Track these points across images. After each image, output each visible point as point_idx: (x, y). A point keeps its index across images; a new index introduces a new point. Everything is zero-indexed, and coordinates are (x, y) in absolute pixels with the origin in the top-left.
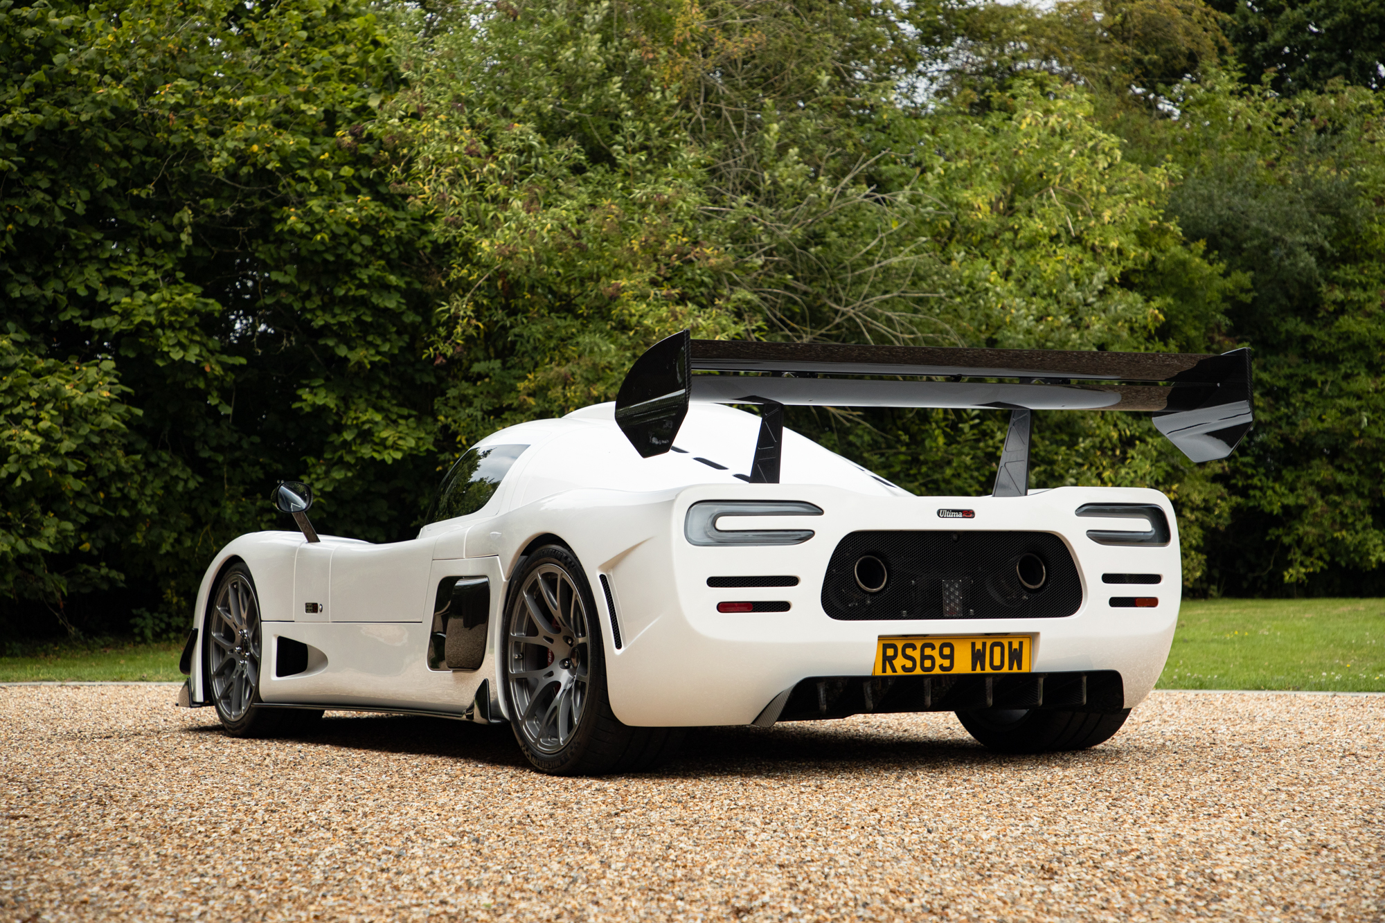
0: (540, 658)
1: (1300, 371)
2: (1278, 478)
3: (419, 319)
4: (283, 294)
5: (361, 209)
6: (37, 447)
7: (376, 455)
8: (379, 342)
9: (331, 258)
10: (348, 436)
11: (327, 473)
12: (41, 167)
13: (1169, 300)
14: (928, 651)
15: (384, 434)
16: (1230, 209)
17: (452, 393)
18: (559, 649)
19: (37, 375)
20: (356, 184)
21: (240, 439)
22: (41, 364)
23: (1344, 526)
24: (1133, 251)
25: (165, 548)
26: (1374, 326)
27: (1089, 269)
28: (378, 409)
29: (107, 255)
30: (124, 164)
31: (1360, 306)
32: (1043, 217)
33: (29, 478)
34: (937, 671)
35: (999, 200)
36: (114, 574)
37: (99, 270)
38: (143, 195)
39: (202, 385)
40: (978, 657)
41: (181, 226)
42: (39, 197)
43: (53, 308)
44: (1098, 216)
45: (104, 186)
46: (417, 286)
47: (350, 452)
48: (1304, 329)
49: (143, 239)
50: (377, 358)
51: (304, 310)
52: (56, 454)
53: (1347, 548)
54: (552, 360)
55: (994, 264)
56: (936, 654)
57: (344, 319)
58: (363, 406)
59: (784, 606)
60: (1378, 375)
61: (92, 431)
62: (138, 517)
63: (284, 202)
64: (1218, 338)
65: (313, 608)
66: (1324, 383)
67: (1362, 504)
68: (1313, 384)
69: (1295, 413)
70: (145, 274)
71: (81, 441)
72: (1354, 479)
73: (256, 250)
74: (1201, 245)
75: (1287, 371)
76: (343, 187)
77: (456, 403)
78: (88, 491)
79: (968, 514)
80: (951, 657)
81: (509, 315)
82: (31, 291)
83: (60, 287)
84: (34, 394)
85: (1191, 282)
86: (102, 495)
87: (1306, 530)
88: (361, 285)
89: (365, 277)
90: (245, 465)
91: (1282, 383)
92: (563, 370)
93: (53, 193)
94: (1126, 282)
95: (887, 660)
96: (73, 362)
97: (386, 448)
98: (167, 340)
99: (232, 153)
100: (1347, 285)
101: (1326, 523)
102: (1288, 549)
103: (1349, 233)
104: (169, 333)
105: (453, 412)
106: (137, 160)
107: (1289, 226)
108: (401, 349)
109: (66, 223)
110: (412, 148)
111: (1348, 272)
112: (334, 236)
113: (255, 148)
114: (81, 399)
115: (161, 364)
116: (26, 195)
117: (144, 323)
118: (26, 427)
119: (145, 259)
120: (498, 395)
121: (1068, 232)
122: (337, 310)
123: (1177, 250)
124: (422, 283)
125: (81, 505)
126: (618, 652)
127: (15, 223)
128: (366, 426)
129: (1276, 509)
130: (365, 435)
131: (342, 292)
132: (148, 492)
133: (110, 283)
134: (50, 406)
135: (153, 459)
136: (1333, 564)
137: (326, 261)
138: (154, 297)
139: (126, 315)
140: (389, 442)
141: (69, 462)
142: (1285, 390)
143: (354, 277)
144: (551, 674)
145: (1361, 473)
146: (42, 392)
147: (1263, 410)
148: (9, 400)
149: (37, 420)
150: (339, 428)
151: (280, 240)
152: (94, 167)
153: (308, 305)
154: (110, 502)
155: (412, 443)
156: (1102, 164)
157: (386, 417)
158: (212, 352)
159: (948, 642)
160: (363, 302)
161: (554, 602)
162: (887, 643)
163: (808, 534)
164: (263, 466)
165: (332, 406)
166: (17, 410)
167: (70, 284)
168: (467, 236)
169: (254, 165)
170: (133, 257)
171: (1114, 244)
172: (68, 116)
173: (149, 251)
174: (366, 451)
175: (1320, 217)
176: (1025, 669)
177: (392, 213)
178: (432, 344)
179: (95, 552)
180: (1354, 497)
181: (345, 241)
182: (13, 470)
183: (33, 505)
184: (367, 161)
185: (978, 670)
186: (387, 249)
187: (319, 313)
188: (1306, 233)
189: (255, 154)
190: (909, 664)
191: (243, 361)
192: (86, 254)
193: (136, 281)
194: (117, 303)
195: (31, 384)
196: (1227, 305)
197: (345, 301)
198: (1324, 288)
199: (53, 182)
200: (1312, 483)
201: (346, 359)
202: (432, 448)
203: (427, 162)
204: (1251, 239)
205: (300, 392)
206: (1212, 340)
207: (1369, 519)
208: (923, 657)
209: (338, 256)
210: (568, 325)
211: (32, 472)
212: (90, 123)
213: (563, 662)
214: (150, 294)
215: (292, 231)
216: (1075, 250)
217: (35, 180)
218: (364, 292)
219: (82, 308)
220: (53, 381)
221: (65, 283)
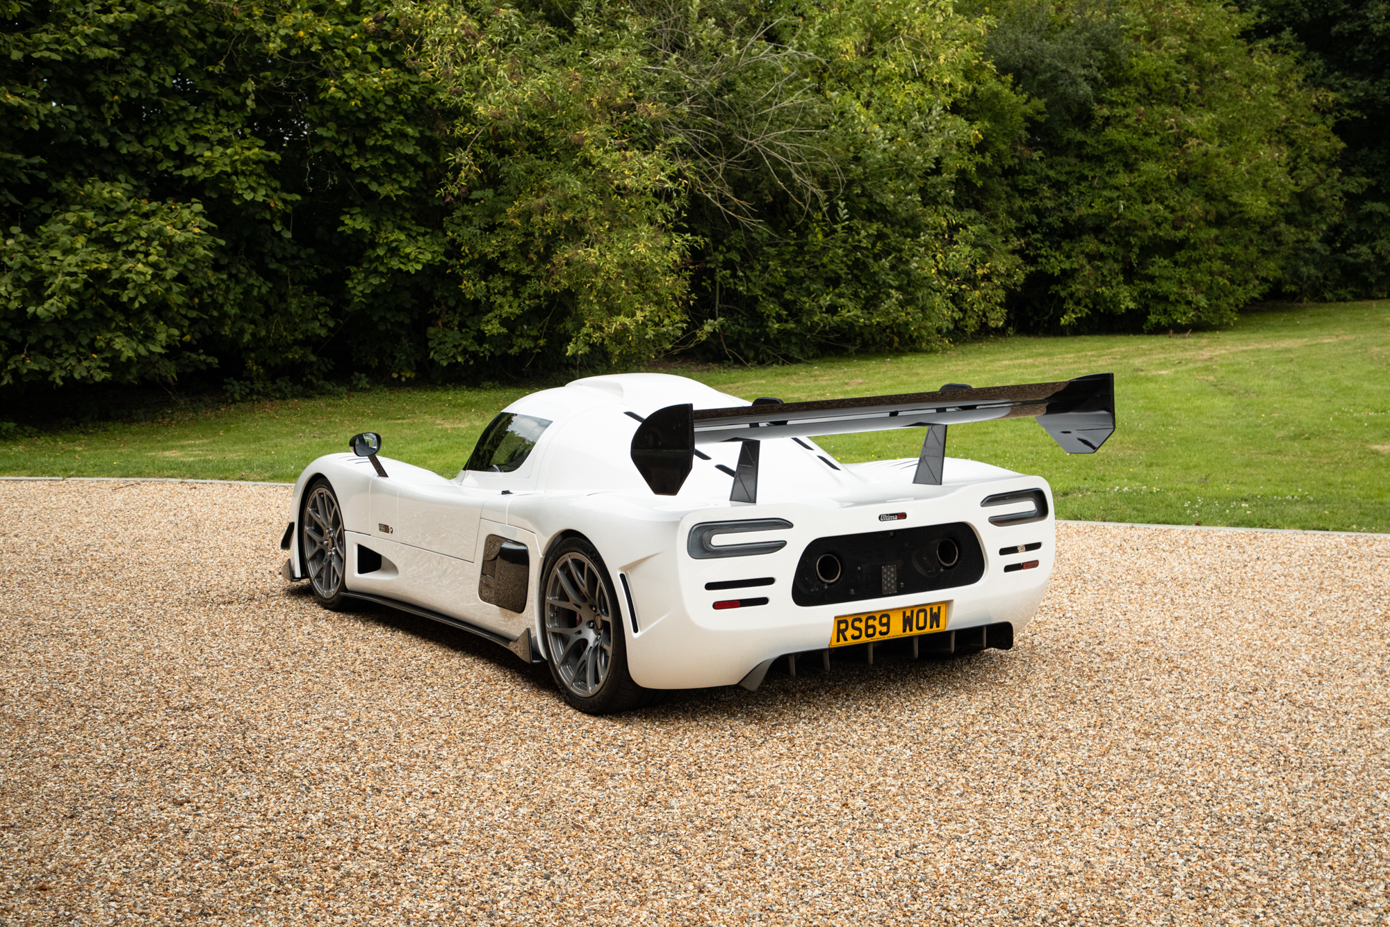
0: (570, 619)
1: (1077, 169)
2: (1059, 248)
3: (430, 160)
4: (327, 144)
5: (384, 79)
6: (149, 277)
7: (402, 267)
8: (401, 179)
9: (363, 116)
10: (381, 252)
11: (366, 278)
12: (139, 49)
13: (987, 124)
14: (871, 622)
15: (408, 250)
16: (1030, 48)
17: (457, 214)
18: (584, 614)
19: (146, 216)
20: (379, 54)
21: (299, 250)
22: (146, 207)
23: (1103, 283)
24: (961, 85)
25: (247, 337)
26: (1129, 136)
27: (928, 100)
28: (401, 229)
29: (191, 118)
30: (201, 45)
31: (1121, 120)
32: (895, 60)
33: (144, 301)
34: (878, 637)
35: (862, 44)
36: (210, 360)
37: (185, 129)
38: (217, 71)
39: (268, 217)
40: (907, 622)
41: (247, 94)
42: (137, 74)
43: (154, 161)
44: (936, 58)
45: (187, 65)
46: (428, 133)
47: (382, 263)
48: (1080, 136)
49: (217, 102)
50: (401, 192)
51: (344, 156)
52: (163, 280)
53: (1105, 300)
54: (532, 190)
55: (858, 97)
56: (876, 623)
57: (375, 163)
58: (390, 228)
59: (763, 601)
60: (1131, 172)
61: (189, 261)
62: (225, 315)
63: (325, 74)
64: (1019, 148)
65: (385, 528)
66: (1094, 177)
67: (1117, 267)
68: (1085, 178)
69: (1072, 201)
70: (221, 131)
71: (180, 269)
72: (1112, 249)
73: (305, 111)
74: (1010, 78)
75: (1067, 169)
76: (369, 58)
77: (460, 221)
78: (187, 301)
79: (902, 516)
80: (888, 625)
81: (499, 157)
82: (135, 148)
83: (156, 143)
84: (144, 234)
85: (1002, 108)
86: (197, 300)
87: (1078, 288)
88: (386, 136)
89: (388, 130)
90: (303, 268)
91: (1063, 178)
92: (541, 201)
93: (148, 69)
94: (955, 109)
95: (840, 632)
96: (170, 202)
97: (410, 261)
98: (240, 184)
99: (284, 38)
100: (1112, 104)
101: (1091, 282)
102: (1063, 300)
103: (1115, 64)
104: (242, 179)
105: (457, 228)
106: (210, 40)
107: (1072, 59)
108: (418, 183)
109: (159, 94)
110: (421, 30)
111: (1113, 94)
112: (364, 100)
113: (301, 33)
114: (180, 237)
115: (237, 203)
116: (128, 73)
117: (222, 172)
118: (139, 261)
119: (220, 119)
120: (491, 215)
121: (913, 70)
122: (369, 156)
123: (993, 84)
124: (431, 129)
125: (183, 312)
126: (636, 635)
127: (120, 95)
128: (394, 244)
129: (1057, 272)
130: (393, 251)
131: (372, 143)
132: (231, 297)
133: (195, 139)
134: (156, 243)
135: (234, 271)
136: (1094, 310)
137: (358, 118)
138: (229, 151)
139: (208, 165)
140: (412, 257)
141: (173, 284)
142: (1066, 183)
143: (380, 130)
144: (580, 632)
145: (1117, 243)
146: (149, 232)
147: (1049, 199)
148: (125, 239)
149: (147, 254)
150: (374, 245)
151: (323, 102)
152: (178, 49)
153: (347, 152)
154: (203, 307)
155: (429, 256)
156: (939, 19)
157: (408, 235)
158: (275, 190)
159: (885, 614)
160: (389, 149)
161: (583, 582)
162: (840, 620)
163: (780, 545)
164: (316, 270)
165: (368, 229)
166: (132, 247)
167: (164, 141)
168: (466, 101)
169: (301, 47)
170: (211, 117)
171: (947, 81)
172: (156, 11)
173: (222, 112)
174: (395, 264)
175: (1094, 53)
176: (942, 628)
177: (407, 77)
178: (443, 185)
179: (195, 343)
180: (1111, 261)
181: (372, 102)
182: (132, 295)
183: (148, 316)
184: (387, 36)
185: (908, 633)
186: (405, 107)
187: (355, 158)
188: (1084, 67)
189: (301, 39)
190: (857, 633)
191: (298, 197)
192: (175, 117)
193: (214, 138)
194: (202, 156)
195: (140, 225)
196: (1028, 125)
197: (375, 149)
198: (1096, 107)
199: (147, 61)
200: (1083, 252)
201: (377, 194)
202: (444, 259)
203: (433, 42)
204: (1045, 72)
205: (342, 218)
206: (1015, 150)
207: (1121, 278)
208: (867, 627)
209: (368, 115)
210: (542, 165)
211: (146, 296)
212: (173, 15)
213: (589, 623)
214: (227, 148)
215: (332, 97)
216: (918, 86)
217: (133, 60)
218: (388, 142)
219: (174, 160)
220: (157, 222)
221: (160, 141)
